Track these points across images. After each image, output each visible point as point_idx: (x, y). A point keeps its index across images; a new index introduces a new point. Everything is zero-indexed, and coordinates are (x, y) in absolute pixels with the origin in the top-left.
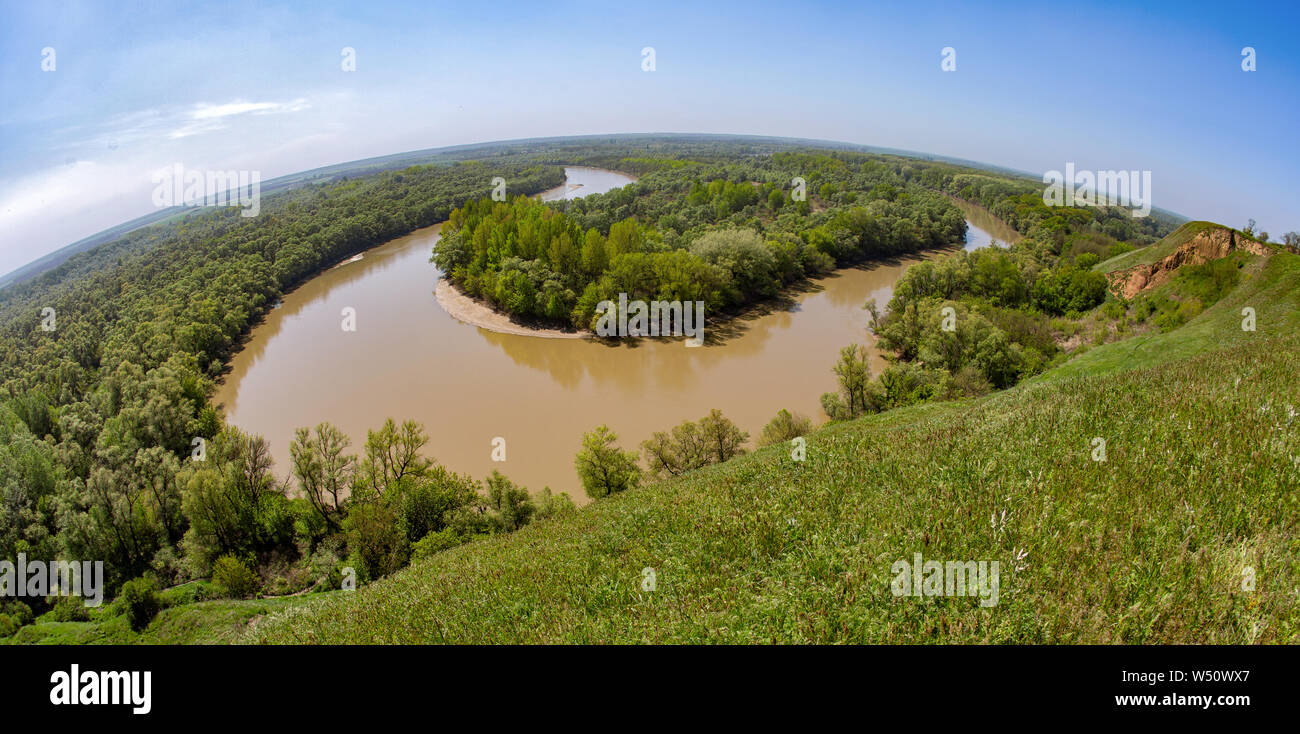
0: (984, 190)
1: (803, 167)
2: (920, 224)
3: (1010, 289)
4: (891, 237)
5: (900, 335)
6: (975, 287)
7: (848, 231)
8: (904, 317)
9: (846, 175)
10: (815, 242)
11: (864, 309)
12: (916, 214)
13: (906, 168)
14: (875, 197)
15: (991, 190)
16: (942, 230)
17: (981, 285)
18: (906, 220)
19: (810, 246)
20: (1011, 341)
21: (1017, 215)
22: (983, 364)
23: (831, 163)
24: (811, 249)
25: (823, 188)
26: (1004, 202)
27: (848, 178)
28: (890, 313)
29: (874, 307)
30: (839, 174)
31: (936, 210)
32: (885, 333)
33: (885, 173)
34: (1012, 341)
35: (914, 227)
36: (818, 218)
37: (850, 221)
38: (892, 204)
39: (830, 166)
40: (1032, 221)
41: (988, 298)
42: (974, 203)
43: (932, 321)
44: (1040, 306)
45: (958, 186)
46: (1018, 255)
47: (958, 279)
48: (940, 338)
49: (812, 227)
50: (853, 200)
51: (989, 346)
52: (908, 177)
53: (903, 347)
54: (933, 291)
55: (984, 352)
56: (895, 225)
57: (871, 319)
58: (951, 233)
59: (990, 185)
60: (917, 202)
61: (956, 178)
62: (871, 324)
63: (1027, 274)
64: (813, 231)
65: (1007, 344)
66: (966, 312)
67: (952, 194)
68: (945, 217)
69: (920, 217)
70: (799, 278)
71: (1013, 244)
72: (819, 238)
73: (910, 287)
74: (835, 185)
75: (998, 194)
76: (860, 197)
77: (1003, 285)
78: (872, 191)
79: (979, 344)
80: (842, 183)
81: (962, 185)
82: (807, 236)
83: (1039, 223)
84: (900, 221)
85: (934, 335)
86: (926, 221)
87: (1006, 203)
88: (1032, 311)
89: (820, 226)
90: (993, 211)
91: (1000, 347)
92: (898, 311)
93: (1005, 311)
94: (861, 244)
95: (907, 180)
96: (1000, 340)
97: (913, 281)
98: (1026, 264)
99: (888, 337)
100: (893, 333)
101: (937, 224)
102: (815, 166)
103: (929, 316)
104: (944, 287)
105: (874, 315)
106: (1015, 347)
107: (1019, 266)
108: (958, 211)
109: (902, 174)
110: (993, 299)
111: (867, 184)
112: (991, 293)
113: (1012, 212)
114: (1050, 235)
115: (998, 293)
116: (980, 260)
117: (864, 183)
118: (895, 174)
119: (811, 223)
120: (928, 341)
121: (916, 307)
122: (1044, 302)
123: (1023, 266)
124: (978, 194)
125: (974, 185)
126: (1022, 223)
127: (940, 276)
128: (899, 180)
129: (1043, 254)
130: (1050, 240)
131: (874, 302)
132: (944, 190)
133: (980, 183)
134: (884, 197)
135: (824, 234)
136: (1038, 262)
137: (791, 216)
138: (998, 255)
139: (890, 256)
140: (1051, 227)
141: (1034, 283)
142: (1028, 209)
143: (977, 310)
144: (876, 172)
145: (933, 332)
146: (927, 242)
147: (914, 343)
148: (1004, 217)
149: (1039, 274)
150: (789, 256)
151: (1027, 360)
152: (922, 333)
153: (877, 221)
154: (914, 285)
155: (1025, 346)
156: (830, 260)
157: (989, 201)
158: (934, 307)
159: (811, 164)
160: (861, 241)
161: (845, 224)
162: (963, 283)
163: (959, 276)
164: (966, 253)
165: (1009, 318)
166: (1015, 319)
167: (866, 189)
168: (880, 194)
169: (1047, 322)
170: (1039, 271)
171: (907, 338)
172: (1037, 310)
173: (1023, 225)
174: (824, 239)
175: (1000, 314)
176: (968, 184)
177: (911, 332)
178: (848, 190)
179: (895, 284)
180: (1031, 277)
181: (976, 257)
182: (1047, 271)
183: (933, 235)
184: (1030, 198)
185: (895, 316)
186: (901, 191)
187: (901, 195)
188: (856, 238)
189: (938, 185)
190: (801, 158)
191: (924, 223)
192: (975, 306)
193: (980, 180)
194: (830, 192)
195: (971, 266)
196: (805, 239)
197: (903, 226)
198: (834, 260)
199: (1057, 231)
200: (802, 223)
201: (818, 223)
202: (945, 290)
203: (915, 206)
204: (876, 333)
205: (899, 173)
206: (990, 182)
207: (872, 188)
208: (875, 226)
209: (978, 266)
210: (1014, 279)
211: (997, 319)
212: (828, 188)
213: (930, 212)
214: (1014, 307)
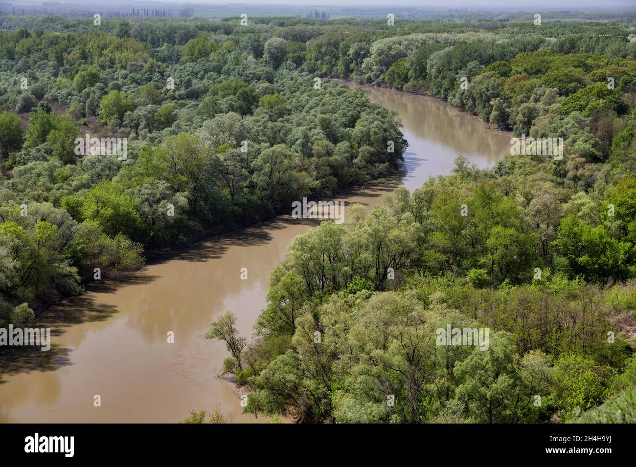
0: (434, 61)
1: (60, 60)
2: (307, 152)
3: (506, 247)
4: (252, 186)
5: (291, 377)
6: (433, 257)
7: (163, 185)
8: (295, 338)
9: (151, 70)
10: (96, 215)
11: (209, 337)
12: (298, 132)
13: (274, 41)
14: (214, 110)
15: (449, 56)
16: (353, 157)
17: (444, 252)
18: (279, 148)
19: (89, 224)
20: (525, 347)
21: (507, 99)
22: (473, 406)
23: (119, 47)
24: (90, 232)
25: (105, 101)
26: (479, 78)
27: (156, 76)
28: (268, 338)
29: (232, 331)
30: (136, 69)
31: (338, 119)
32: (259, 379)
33: (230, 57)
34: (527, 350)
35: (297, 159)
36: (99, 167)
37: (165, 165)
38: (248, 120)
39: (117, 54)
40: (540, 105)
41: (462, 273)
42: (415, 91)
43: (352, 340)
44: (575, 270)
45: (380, 63)
46: (516, 179)
47: (394, 248)
48: (375, 369)
49: (87, 186)
50: (170, 120)
51: (476, 368)
52: (277, 60)
53: (300, 402)
54: (349, 278)
55: (469, 384)
56: (258, 161)
57: (229, 355)
58: (371, 160)
59: (447, 49)
60: (299, 108)
61: (375, 47)
62: (229, 366)
63: (538, 212)
64: (90, 193)
65: (516, 357)
66: (419, 308)
67: (370, 80)
68: (358, 129)
69: (306, 137)
70: (67, 294)
71: (502, 158)
72: (105, 204)
73: (299, 278)
74: (129, 94)
75: (463, 65)
76: (183, 113)
77: (490, 242)
78: (207, 98)
79: (459, 367)
80: (144, 88)
81: (388, 60)
82: (80, 204)
83: (554, 106)
84: (266, 150)
85: (361, 367)
86: (320, 143)
87: (485, 78)
88: (560, 282)
89: (104, 183)
90: (456, 100)
91: (501, 366)
92: (281, 330)
93: (501, 293)
94: (191, 211)
95: (276, 67)
96: (499, 352)
97: (305, 265)
98: (534, 192)
99: (268, 385)
100: (277, 377)
101: (343, 145)
102: (84, 56)
103: (346, 330)
104: (367, 268)
105: (234, 346)
106: (534, 359)
107: (520, 199)
108: (383, 114)
109: (266, 56)
110: (473, 273)
111: (197, 84)
112: (465, 263)
113: (496, 96)
114: (581, 125)
115: (483, 260)
116: (437, 201)
117: (188, 84)
118: (251, 58)
119: (86, 176)
120: (349, 379)
121: (316, 317)
122: (583, 259)
123: (528, 199)
124: (422, 72)
125: (412, 55)
126: (517, 114)
127: (358, 247)
128: (262, 69)
129: (570, 165)
130: (583, 135)
131: (230, 319)
132: (353, 75)
133: (425, 50)
134: (232, 108)
135: (113, 198)
136: (561, 184)
137: (41, 166)
138: (472, 185)
139: (253, 223)
140: (581, 109)
141: (556, 226)
142: (528, 83)
143: (443, 301)
144: (213, 56)
145: (357, 360)
146: (324, 187)
147: (323, 389)
148: (479, 108)
149: (565, 206)
150: (43, 251)
151: (567, 381)
152: (336, 366)
153: (222, 157)
154: (306, 273)
155: (557, 354)
156: (130, 248)
157: (446, 84)
158: (355, 311)
159: (76, 52)
160: (192, 202)
161: (157, 173)
162: (406, 253)
163: (398, 240)
164: (405, 193)
165: (513, 305)
166: (525, 303)
167: (194, 95)
168: (224, 103)
169: (596, 298)
170: (565, 201)
171: (307, 382)
172: (571, 278)
173: (520, 117)
174: (115, 208)
175: (493, 299)
176: (401, 55)
177: (312, 367)
178: (158, 102)
179: (269, 277)
180: (550, 215)
181: (427, 198)
182: (582, 198)
183: (335, 170)
184: (532, 60)
185: (278, 341)
186: (265, 92)
187: (266, 98)
188: (182, 198)
189: (340, 67)
190: (55, 42)
191: (316, 148)
192: (437, 295)
193: (424, 43)
194: (121, 111)
195: (420, 218)
196: (75, 212)
197: (273, 160)
198: (140, 248)
199: (596, 114)
200: (65, 179)
201: (99, 176)
202: (372, 273)
203: (295, 117)
204: (242, 382)
205: (258, 54)
206: (447, 43)
207: (205, 91)
208: (218, 170)
209: (434, 216)
210: (512, 226)
211: (486, 311)
212: (117, 102)
213: (326, 126)
214: (516, 282)
